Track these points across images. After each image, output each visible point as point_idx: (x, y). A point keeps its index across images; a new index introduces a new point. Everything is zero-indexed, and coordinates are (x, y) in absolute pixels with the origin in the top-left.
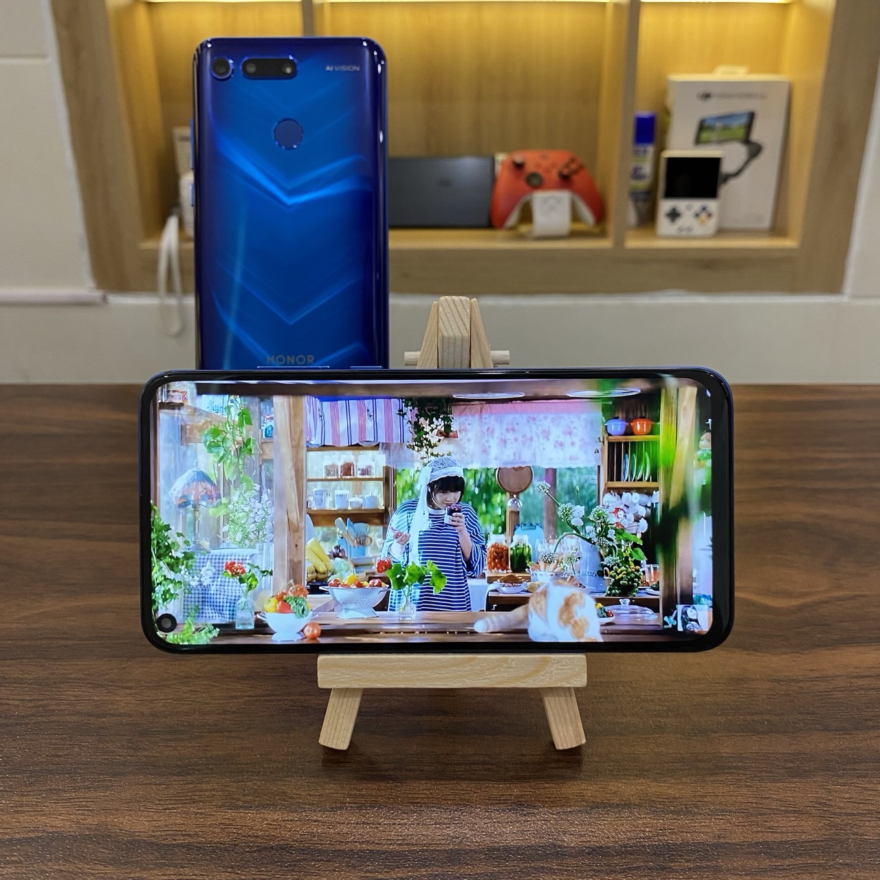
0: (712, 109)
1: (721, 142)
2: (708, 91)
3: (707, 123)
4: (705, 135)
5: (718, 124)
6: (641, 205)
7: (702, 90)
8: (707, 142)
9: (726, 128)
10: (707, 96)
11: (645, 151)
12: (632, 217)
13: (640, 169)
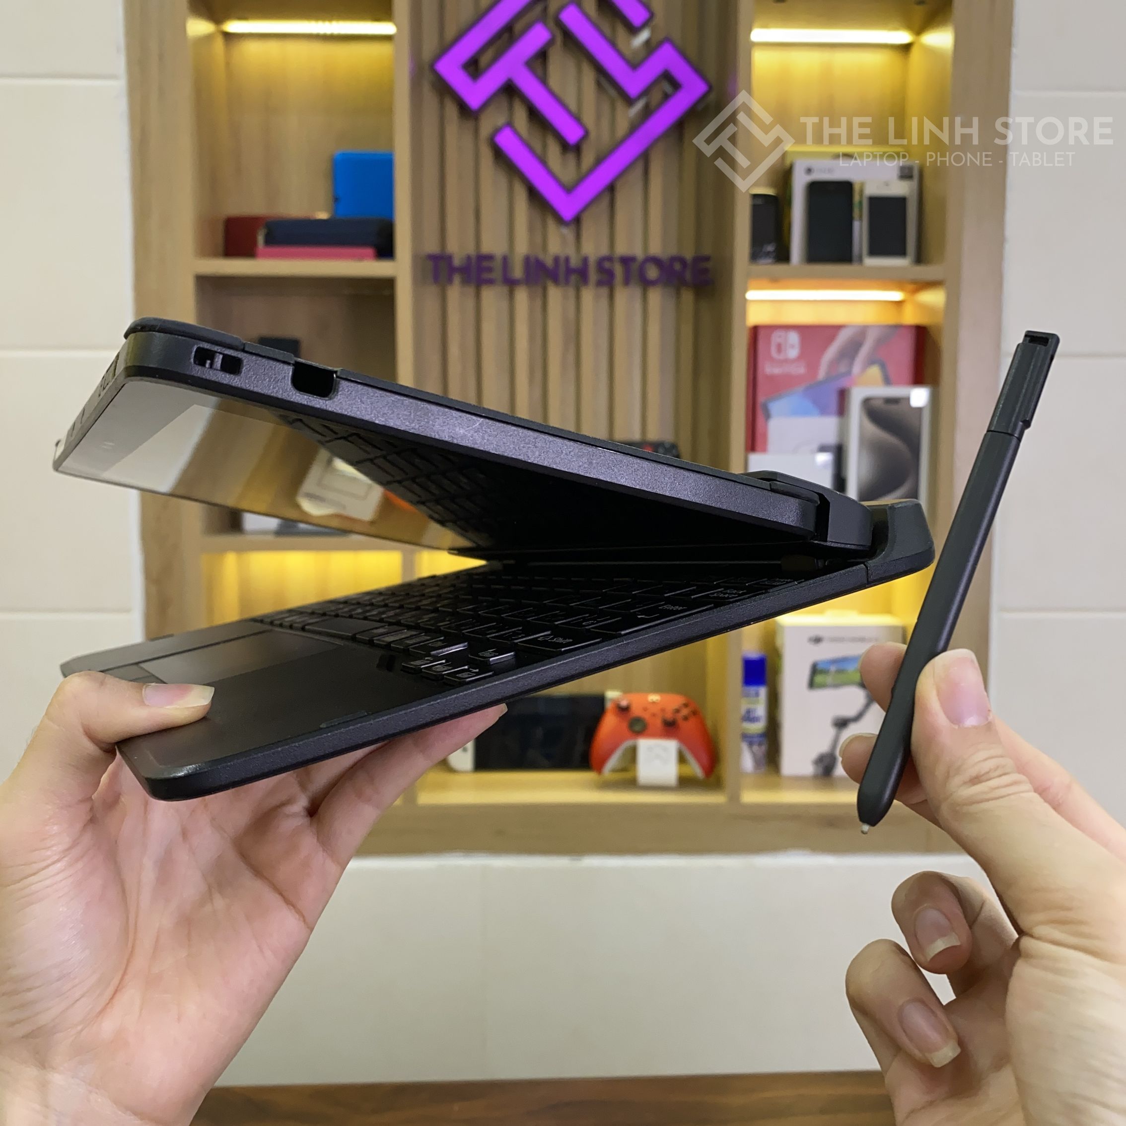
0: (825, 653)
1: (836, 686)
2: (820, 634)
3: (820, 667)
4: (819, 679)
5: (833, 668)
6: (755, 748)
7: (813, 634)
8: (823, 686)
9: (840, 671)
10: (817, 640)
11: (757, 695)
12: (747, 761)
13: (755, 710)
